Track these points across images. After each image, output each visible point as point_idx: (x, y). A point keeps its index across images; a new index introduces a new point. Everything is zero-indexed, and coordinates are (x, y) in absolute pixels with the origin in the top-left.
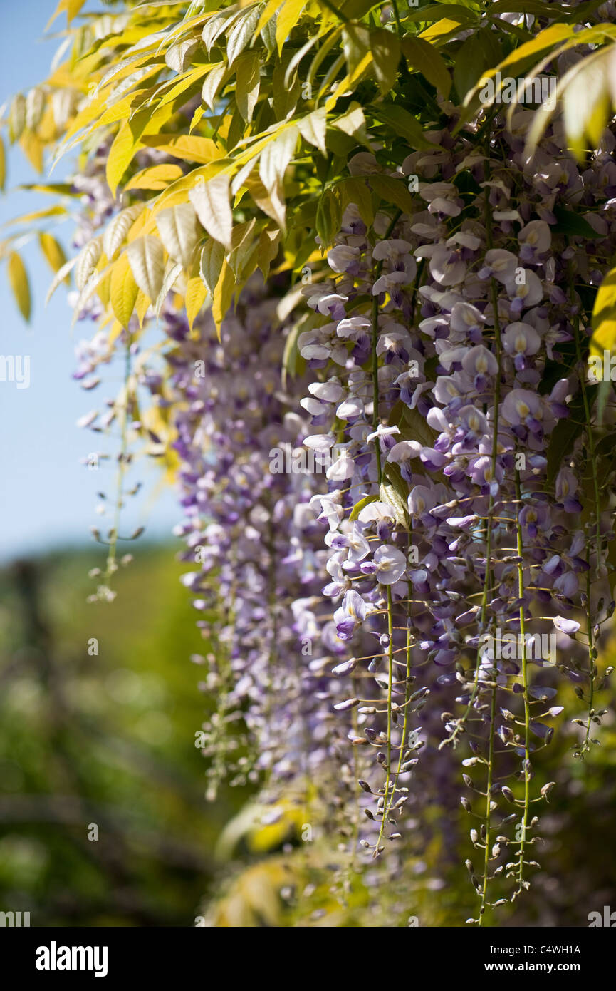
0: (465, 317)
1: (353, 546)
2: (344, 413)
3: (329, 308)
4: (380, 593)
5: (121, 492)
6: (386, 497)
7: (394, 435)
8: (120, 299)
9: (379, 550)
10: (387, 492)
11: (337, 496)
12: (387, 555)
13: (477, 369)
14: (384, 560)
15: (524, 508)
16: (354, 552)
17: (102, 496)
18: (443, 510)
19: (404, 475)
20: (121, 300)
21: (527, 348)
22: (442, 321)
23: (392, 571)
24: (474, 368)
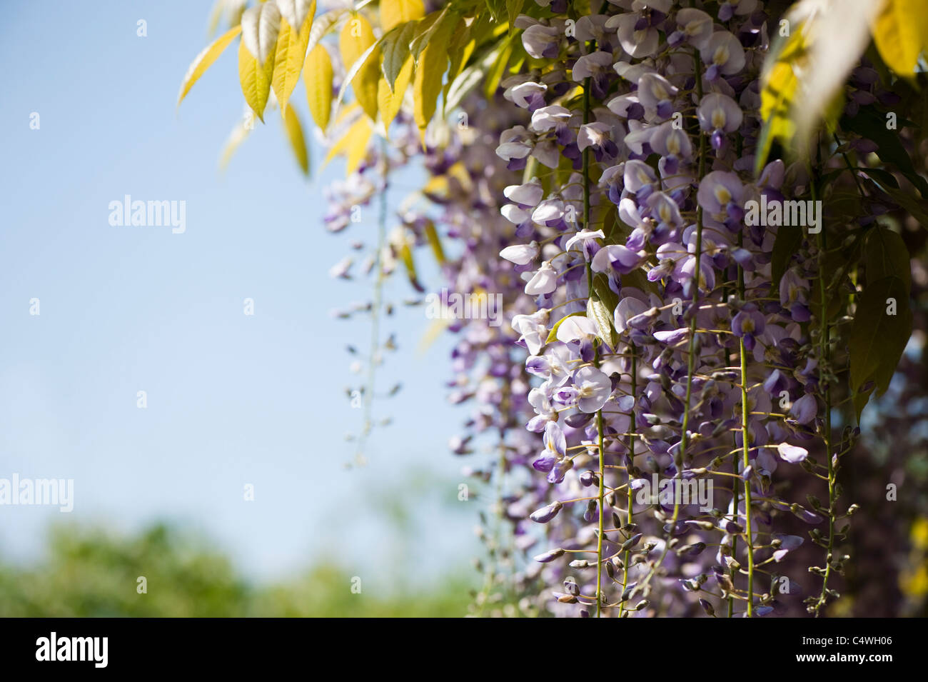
0: (654, 90)
1: (553, 371)
2: (540, 216)
3: (526, 98)
4: (597, 429)
5: (376, 346)
6: (593, 313)
7: (598, 239)
8: (252, 83)
9: (581, 374)
10: (594, 309)
11: (542, 315)
12: (589, 378)
13: (668, 148)
14: (587, 384)
15: (738, 315)
16: (555, 376)
17: (352, 350)
18: (641, 319)
19: (612, 287)
20: (253, 85)
21: (727, 123)
22: (633, 99)
23: (596, 397)
24: (666, 149)
